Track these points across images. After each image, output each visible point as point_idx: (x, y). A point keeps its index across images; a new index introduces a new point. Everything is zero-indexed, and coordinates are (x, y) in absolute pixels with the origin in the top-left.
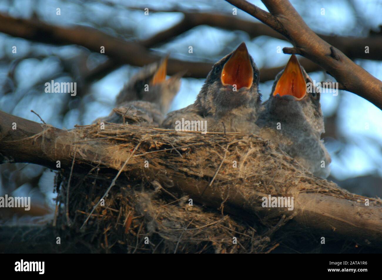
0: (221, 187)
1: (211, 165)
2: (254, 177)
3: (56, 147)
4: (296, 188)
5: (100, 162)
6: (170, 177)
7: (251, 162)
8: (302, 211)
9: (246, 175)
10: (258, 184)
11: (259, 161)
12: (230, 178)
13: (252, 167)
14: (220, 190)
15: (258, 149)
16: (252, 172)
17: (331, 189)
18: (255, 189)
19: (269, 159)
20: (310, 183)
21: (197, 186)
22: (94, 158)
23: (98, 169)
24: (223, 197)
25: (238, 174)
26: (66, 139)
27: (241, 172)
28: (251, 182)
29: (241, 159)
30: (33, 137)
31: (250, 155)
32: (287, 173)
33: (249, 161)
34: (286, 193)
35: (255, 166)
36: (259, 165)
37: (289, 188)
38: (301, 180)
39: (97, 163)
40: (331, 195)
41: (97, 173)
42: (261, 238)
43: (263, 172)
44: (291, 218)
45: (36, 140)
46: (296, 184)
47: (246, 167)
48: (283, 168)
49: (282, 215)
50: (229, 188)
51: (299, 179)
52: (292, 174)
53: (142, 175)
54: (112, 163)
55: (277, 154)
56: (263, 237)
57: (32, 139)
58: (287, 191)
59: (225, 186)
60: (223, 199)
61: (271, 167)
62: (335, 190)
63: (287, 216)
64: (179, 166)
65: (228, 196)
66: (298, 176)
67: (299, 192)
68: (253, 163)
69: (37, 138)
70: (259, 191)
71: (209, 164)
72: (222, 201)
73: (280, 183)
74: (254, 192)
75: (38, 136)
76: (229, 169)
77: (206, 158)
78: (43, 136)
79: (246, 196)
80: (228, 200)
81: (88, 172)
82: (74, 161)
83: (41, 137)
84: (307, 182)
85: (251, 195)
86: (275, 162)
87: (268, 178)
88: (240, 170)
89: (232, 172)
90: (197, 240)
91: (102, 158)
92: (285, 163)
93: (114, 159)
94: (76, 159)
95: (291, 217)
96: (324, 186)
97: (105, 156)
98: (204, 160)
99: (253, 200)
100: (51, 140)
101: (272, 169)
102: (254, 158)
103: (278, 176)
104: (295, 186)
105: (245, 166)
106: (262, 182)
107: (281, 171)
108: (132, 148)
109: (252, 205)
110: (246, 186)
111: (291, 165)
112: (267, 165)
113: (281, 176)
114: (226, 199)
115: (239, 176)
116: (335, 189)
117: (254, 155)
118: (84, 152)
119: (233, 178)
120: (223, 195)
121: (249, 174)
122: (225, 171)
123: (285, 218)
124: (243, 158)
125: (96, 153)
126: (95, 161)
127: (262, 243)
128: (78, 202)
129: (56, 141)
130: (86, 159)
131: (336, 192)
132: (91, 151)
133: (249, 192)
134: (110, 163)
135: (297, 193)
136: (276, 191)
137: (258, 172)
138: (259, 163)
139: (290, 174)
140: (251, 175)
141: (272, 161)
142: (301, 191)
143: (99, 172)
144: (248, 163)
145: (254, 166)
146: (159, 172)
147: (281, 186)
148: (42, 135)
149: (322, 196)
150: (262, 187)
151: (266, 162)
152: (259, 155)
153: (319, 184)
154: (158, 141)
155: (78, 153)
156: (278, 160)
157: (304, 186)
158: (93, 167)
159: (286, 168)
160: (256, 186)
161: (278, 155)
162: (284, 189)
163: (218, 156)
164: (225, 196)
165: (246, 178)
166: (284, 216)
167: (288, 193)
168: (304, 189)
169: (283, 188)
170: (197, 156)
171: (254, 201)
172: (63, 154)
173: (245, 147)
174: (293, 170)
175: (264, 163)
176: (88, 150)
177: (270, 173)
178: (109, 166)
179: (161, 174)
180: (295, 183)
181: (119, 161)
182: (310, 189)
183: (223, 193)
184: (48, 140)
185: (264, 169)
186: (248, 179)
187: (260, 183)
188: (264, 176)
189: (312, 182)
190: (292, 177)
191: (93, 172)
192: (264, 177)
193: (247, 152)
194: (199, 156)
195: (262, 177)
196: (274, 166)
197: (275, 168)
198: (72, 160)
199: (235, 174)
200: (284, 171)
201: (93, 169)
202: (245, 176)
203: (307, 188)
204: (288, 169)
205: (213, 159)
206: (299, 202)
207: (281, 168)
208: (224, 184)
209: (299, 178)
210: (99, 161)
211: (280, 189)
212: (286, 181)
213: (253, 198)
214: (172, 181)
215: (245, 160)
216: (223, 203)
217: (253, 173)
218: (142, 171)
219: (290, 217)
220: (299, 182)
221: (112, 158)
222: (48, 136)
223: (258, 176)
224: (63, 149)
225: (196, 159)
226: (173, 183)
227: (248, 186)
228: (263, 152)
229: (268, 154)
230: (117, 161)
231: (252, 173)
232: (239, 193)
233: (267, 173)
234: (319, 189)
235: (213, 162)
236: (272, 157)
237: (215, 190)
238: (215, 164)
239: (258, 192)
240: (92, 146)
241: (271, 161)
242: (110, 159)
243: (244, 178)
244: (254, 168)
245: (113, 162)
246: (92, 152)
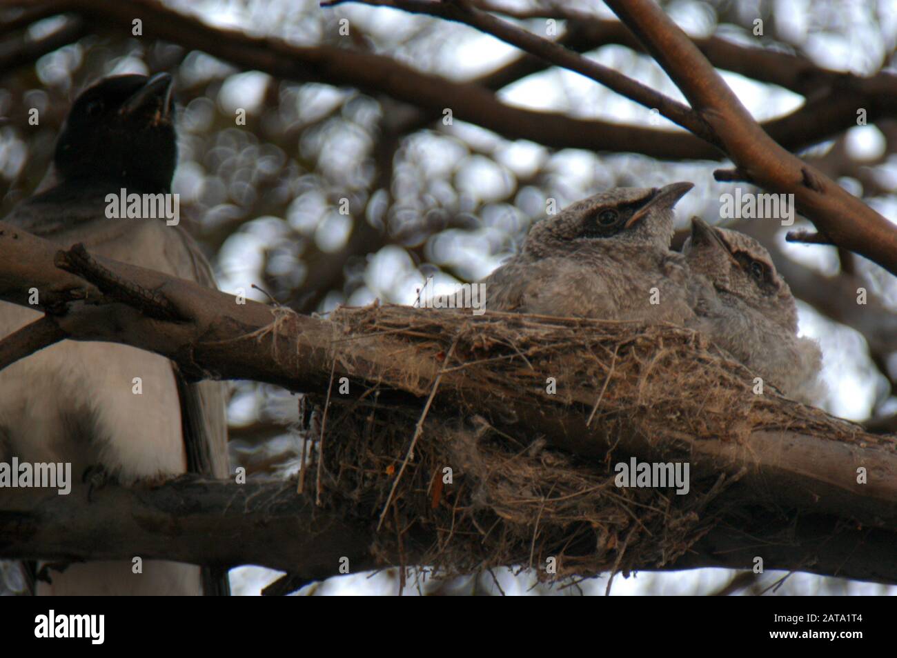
0: (607, 422)
1: (585, 382)
2: (667, 402)
3: (298, 353)
4: (745, 422)
5: (380, 379)
6: (512, 405)
7: (662, 374)
8: (757, 465)
9: (652, 399)
10: (674, 417)
11: (677, 373)
12: (622, 405)
13: (664, 383)
14: (604, 427)
15: (674, 350)
16: (662, 393)
17: (811, 423)
18: (668, 425)
19: (695, 367)
20: (772, 411)
21: (561, 421)
22: (368, 372)
23: (378, 393)
24: (610, 441)
25: (636, 399)
26: (317, 336)
27: (642, 394)
28: (662, 412)
29: (642, 370)
30: (255, 333)
31: (660, 361)
32: (728, 393)
33: (658, 373)
34: (727, 432)
35: (669, 383)
36: (675, 380)
37: (732, 424)
38: (755, 407)
39: (375, 381)
40: (811, 435)
41: (376, 400)
42: (681, 515)
43: (684, 394)
44: (737, 480)
45: (262, 340)
46: (746, 414)
47: (651, 384)
48: (721, 384)
49: (720, 472)
50: (621, 425)
51: (751, 405)
52: (738, 395)
53: (459, 401)
54: (403, 380)
55: (711, 358)
56: (685, 513)
57: (255, 337)
58: (727, 427)
59: (613, 421)
60: (609, 443)
61: (700, 384)
62: (818, 425)
63: (729, 475)
64: (526, 385)
65: (619, 439)
66: (750, 400)
67: (751, 429)
68: (665, 376)
69: (262, 335)
70: (677, 430)
71: (583, 380)
72: (608, 448)
73: (714, 413)
74: (666, 432)
75: (264, 331)
76: (621, 389)
77: (577, 370)
78: (275, 331)
79: (652, 439)
80: (618, 446)
81: (359, 396)
82: (332, 378)
83: (271, 333)
84: (765, 410)
85: (661, 436)
86: (706, 373)
87: (692, 405)
88: (641, 391)
89: (626, 395)
90: (562, 520)
91: (383, 371)
92: (726, 374)
93: (406, 373)
94: (335, 373)
95: (736, 478)
96: (798, 417)
97: (389, 367)
98: (574, 373)
99: (665, 446)
100: (289, 339)
101: (701, 388)
102: (666, 367)
103: (711, 400)
104: (744, 418)
105: (650, 382)
106: (682, 412)
107: (717, 391)
108: (439, 351)
109: (663, 455)
110: (651, 420)
111: (737, 376)
112: (692, 380)
113: (717, 399)
114: (616, 444)
115: (639, 402)
116: (818, 422)
117: (667, 362)
118: (350, 360)
119: (628, 406)
120: (610, 436)
121: (658, 397)
122: (613, 393)
123: (726, 479)
124: (647, 368)
125: (372, 363)
126: (370, 378)
127: (684, 525)
128: (344, 446)
129: (298, 341)
130: (354, 375)
131: (820, 427)
132: (364, 358)
133: (658, 432)
134: (398, 380)
135: (747, 432)
136: (708, 428)
137: (675, 393)
138: (676, 375)
139: (734, 395)
140: (661, 401)
141: (701, 371)
142: (755, 429)
143: (379, 397)
144: (656, 377)
145: (667, 382)
146: (490, 396)
147: (716, 419)
148: (272, 329)
149: (794, 437)
150: (681, 421)
151: (689, 374)
152: (676, 361)
153: (789, 413)
154: (488, 336)
155: (339, 362)
156: (712, 370)
157: (760, 418)
158: (367, 389)
159: (726, 383)
160: (671, 420)
161: (711, 360)
162: (723, 425)
163: (599, 364)
164: (613, 439)
165: (651, 407)
166: (723, 476)
167: (731, 432)
168: (760, 424)
169: (721, 423)
170: (560, 366)
171: (667, 448)
172: (312, 365)
173: (649, 348)
174: (740, 388)
175: (686, 377)
176: (358, 358)
177: (697, 395)
178: (397, 386)
179: (494, 400)
180: (743, 413)
181: (415, 376)
182: (772, 424)
183: (610, 432)
184: (283, 339)
185: (686, 388)
186: (655, 407)
187: (679, 414)
188: (686, 401)
189: (776, 410)
190: (738, 402)
191: (368, 397)
192: (687, 403)
193: (653, 356)
194: (564, 366)
195: (681, 402)
196: (703, 381)
197: (706, 385)
198: (330, 377)
199: (631, 398)
200: (724, 390)
201: (368, 392)
202: (650, 402)
203: (765, 422)
204: (730, 385)
205: (590, 372)
206: (751, 450)
207: (718, 383)
208: (610, 417)
209: (751, 402)
210: (378, 377)
211: (714, 424)
212: (726, 410)
213: (664, 442)
214: (514, 412)
215: (649, 371)
216: (610, 451)
217: (666, 396)
218: (460, 395)
219: (734, 477)
220: (752, 411)
221: (403, 370)
222: (284, 333)
223: (675, 402)
224: (311, 356)
225: (557, 371)
226: (516, 417)
227: (656, 420)
228: (682, 354)
229: (694, 359)
230: (412, 375)
231: (663, 396)
232: (639, 434)
233: (692, 395)
234: (789, 424)
235: (590, 378)
236: (700, 364)
237: (595, 428)
238: (594, 381)
239: (675, 432)
240: (366, 348)
241: (698, 371)
242: (398, 374)
243: (648, 406)
244: (666, 387)
245: (404, 378)
246: (364, 360)
